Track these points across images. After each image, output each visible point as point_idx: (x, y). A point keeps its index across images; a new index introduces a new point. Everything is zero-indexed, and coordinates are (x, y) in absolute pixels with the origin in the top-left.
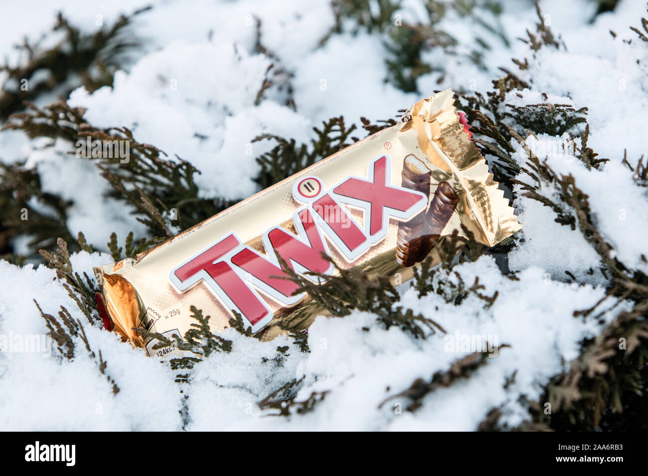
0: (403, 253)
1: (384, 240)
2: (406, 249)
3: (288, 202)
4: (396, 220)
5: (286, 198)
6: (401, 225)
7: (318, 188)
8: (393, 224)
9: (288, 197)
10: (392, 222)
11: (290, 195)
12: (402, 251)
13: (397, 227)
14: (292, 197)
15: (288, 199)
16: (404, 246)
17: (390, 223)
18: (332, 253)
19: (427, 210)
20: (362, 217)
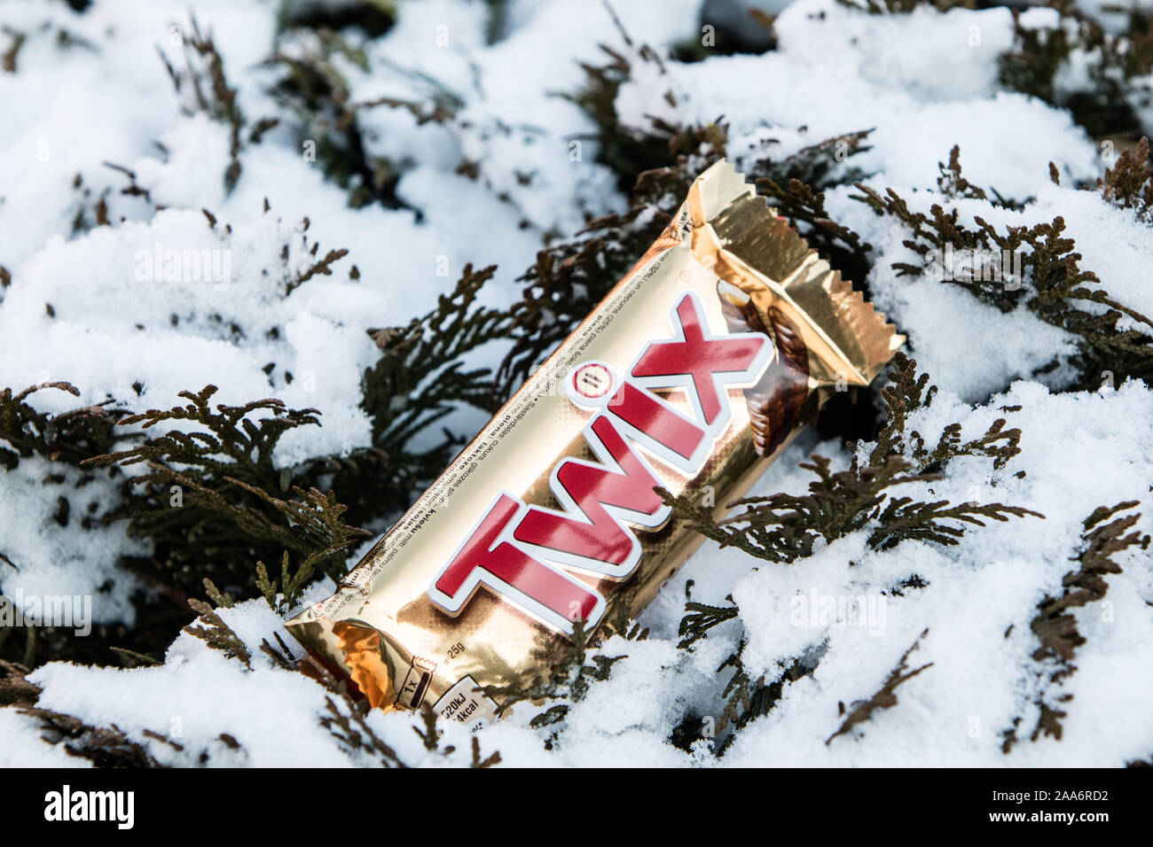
0: (763, 436)
1: (731, 426)
2: (766, 428)
3: (568, 415)
4: (739, 389)
5: (564, 410)
6: (747, 393)
7: (608, 376)
8: (736, 395)
9: (566, 407)
10: (732, 393)
11: (568, 404)
12: (761, 434)
13: (744, 399)
14: (573, 405)
15: (568, 409)
16: (763, 425)
17: (730, 395)
18: (661, 472)
19: (778, 358)
20: (685, 400)
